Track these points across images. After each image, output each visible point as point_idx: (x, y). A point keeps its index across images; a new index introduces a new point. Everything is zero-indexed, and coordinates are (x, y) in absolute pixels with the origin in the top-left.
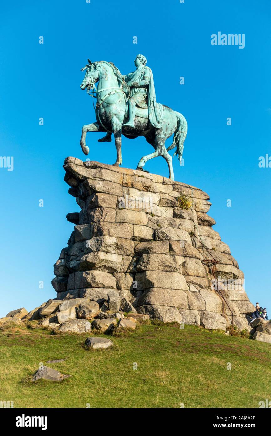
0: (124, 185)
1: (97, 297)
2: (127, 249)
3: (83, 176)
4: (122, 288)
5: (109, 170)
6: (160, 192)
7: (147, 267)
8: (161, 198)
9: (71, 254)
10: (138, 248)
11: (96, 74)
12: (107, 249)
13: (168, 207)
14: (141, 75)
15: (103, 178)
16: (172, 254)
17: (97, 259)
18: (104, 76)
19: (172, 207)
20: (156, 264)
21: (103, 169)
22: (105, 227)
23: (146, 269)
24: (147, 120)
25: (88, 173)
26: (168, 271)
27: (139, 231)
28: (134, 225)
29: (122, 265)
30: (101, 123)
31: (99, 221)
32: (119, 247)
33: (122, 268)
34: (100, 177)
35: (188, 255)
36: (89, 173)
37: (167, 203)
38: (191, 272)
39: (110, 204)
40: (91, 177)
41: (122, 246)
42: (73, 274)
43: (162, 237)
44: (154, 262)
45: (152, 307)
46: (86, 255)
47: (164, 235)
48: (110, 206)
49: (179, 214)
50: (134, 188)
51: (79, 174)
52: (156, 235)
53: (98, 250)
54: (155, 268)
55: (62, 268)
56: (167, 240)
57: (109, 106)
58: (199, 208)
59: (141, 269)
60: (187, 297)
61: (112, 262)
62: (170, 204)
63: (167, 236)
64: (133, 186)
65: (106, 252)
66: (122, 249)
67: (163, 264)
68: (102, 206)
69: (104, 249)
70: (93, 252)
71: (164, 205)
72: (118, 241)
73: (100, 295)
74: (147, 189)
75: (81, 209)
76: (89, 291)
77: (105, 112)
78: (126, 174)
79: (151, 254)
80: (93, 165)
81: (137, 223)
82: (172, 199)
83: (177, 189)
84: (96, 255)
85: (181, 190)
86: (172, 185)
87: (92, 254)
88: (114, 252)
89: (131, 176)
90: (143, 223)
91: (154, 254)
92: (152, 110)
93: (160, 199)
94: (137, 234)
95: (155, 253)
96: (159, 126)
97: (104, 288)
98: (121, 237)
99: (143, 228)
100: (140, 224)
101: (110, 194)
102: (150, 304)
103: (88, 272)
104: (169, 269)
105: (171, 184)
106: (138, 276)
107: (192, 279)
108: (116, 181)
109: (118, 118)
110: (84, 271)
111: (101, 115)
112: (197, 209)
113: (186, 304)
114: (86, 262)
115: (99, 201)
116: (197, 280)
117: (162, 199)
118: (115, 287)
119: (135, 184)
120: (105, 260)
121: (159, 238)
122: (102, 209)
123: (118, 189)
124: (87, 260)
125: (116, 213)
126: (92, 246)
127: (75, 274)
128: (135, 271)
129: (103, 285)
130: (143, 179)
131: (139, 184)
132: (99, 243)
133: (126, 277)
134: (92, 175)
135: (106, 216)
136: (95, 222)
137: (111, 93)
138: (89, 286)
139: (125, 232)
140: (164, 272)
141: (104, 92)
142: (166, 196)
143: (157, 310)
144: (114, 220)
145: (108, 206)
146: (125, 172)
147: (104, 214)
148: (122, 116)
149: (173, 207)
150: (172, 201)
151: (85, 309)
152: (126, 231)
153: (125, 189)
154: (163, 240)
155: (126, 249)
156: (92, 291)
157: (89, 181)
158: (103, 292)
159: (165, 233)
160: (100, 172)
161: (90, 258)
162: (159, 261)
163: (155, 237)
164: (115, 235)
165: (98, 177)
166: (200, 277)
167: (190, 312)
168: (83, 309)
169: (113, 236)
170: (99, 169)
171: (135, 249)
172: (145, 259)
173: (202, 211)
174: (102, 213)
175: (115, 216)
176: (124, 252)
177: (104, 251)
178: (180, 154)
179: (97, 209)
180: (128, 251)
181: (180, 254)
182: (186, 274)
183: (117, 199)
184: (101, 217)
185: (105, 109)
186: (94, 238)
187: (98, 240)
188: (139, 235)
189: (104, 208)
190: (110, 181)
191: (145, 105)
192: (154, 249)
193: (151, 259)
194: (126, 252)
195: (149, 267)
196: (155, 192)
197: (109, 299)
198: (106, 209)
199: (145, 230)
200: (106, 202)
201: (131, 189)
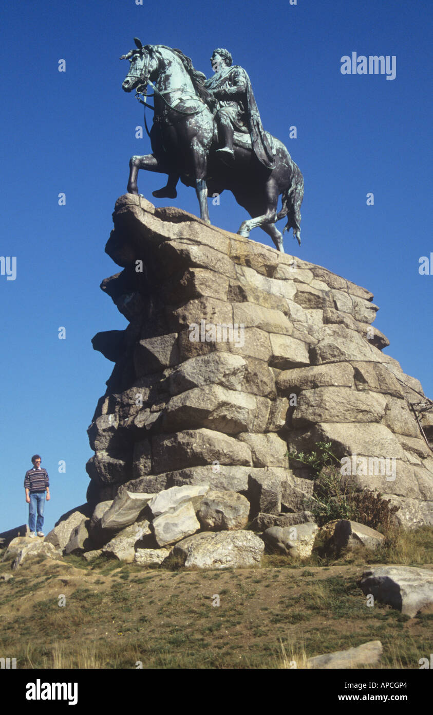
0: (236, 259)
1: (219, 485)
2: (265, 383)
4: (268, 465)
5: (205, 225)
6: (296, 280)
7: (319, 415)
8: (297, 290)
9: (132, 403)
12: (228, 381)
13: (312, 308)
14: (230, 78)
15: (199, 240)
16: (360, 387)
17: (212, 401)
19: (318, 308)
21: (196, 223)
23: (319, 419)
25: (166, 229)
26: (364, 422)
27: (281, 345)
28: (269, 332)
29: (255, 417)
32: (250, 378)
33: (255, 423)
34: (191, 237)
35: (389, 390)
36: (168, 230)
37: (310, 300)
39: (216, 291)
40: (172, 237)
41: (255, 374)
43: (329, 356)
44: (334, 404)
46: (182, 395)
47: (336, 353)
48: (217, 296)
50: (250, 266)
52: (317, 354)
53: (209, 382)
54: (338, 416)
56: (343, 361)
58: (360, 315)
59: (306, 421)
60: (416, 476)
61: (240, 408)
62: (315, 302)
63: (342, 354)
64: (248, 264)
65: (227, 388)
66: (254, 382)
67: (352, 407)
68: (203, 294)
69: (223, 380)
70: (196, 386)
72: (248, 363)
73: (224, 480)
74: (272, 272)
75: (128, 323)
76: (198, 472)
78: (235, 240)
79: (323, 388)
80: (176, 213)
81: (275, 330)
82: (319, 293)
83: (322, 276)
84: (207, 392)
85: (329, 278)
86: (310, 269)
87: (196, 390)
88: (239, 387)
89: (243, 244)
90: (287, 331)
91: (331, 389)
93: (296, 293)
94: (278, 352)
95: (330, 386)
96: (271, 165)
97: (231, 464)
98: (252, 355)
99: (288, 340)
100: (281, 333)
101: (215, 271)
103: (191, 431)
104: (367, 418)
105: (307, 267)
107: (402, 439)
108: (221, 249)
110: (181, 430)
112: (358, 317)
114: (185, 409)
115: (197, 283)
116: (410, 443)
117: (300, 294)
118: (251, 464)
119: (253, 259)
120: (228, 404)
121: (323, 359)
122: (204, 300)
123: (227, 265)
124: (188, 404)
125: (233, 309)
126: (194, 375)
127: (151, 442)
129: (230, 457)
130: (266, 252)
131: (260, 260)
132: (212, 366)
133: (268, 440)
134: (174, 234)
135: (214, 313)
138: (199, 460)
139: (257, 345)
140: (358, 425)
142: (307, 288)
145: (213, 295)
146: (232, 236)
147: (209, 310)
149: (320, 308)
150: (319, 297)
152: (259, 344)
153: (238, 268)
154: (334, 362)
155: (261, 381)
156: (206, 473)
157: (172, 243)
158: (231, 474)
159: (338, 348)
160: (190, 227)
161: (194, 399)
162: (344, 401)
163: (315, 356)
164: (241, 351)
165: (188, 237)
166: (412, 436)
168: (217, 507)
169: (236, 353)
170: (188, 223)
171: (277, 383)
172: (311, 399)
173: (365, 320)
174: (205, 308)
175: (231, 315)
176: (259, 389)
177: (221, 384)
180: (265, 387)
181: (375, 388)
183: (228, 283)
184: (202, 315)
186: (194, 359)
187: (207, 363)
188: (283, 354)
189: (207, 299)
190: (211, 247)
191: (243, 127)
192: (329, 377)
193: (325, 398)
194: (261, 389)
195: (326, 416)
196: (286, 279)
197: (260, 486)
198: (211, 300)
199: (294, 346)
200: (210, 287)
201: (246, 269)
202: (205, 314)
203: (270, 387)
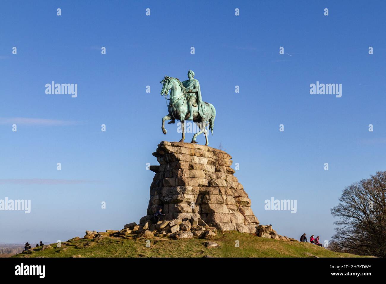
0: (191, 155)
3: (171, 151)
4: (196, 213)
6: (208, 157)
7: (209, 202)
9: (163, 193)
10: (202, 191)
11: (170, 86)
14: (193, 85)
15: (182, 152)
16: (220, 194)
17: (183, 198)
18: (175, 88)
20: (214, 200)
21: (181, 147)
22: (186, 180)
24: (198, 113)
27: (201, 181)
29: (194, 200)
30: (173, 115)
31: (182, 177)
33: (194, 202)
34: (180, 152)
35: (228, 194)
36: (174, 150)
37: (212, 163)
38: (229, 203)
40: (175, 152)
41: (194, 190)
42: (167, 205)
45: (216, 223)
46: (177, 196)
48: (186, 168)
49: (219, 169)
50: (195, 156)
51: (169, 151)
53: (183, 193)
54: (213, 202)
55: (157, 200)
56: (217, 186)
57: (179, 107)
59: (205, 202)
60: (230, 217)
61: (189, 199)
62: (213, 164)
65: (187, 194)
67: (217, 200)
68: (183, 168)
70: (180, 194)
71: (210, 164)
72: (193, 188)
74: (201, 156)
75: (160, 164)
76: (180, 215)
77: (177, 110)
79: (210, 195)
80: (176, 145)
81: (200, 177)
82: (215, 161)
84: (183, 196)
86: (213, 152)
87: (180, 195)
88: (190, 194)
91: (212, 195)
92: (200, 108)
93: (208, 161)
94: (201, 183)
96: (204, 116)
98: (194, 185)
99: (203, 180)
100: (202, 178)
101: (186, 161)
102: (215, 222)
103: (178, 204)
104: (220, 203)
106: (203, 206)
107: (230, 206)
108: (188, 154)
109: (184, 114)
110: (176, 203)
111: (173, 111)
112: (226, 165)
113: (230, 220)
115: (181, 166)
116: (232, 207)
118: (192, 212)
119: (196, 154)
120: (187, 198)
121: (212, 185)
122: (182, 170)
123: (189, 158)
124: (178, 198)
125: (190, 172)
126: (179, 191)
127: (168, 205)
128: (201, 203)
129: (187, 212)
130: (200, 151)
131: (198, 153)
133: (196, 206)
136: (179, 177)
137: (179, 98)
138: (180, 212)
140: (218, 204)
141: (175, 98)
142: (211, 159)
143: (219, 225)
144: (189, 176)
145: (185, 168)
146: (191, 147)
147: (184, 173)
148: (186, 113)
149: (215, 165)
150: (214, 162)
151: (185, 226)
152: (196, 182)
153: (192, 157)
154: (214, 186)
155: (196, 191)
157: (175, 154)
158: (187, 215)
159: (216, 183)
160: (180, 149)
161: (179, 197)
162: (215, 198)
163: (210, 184)
166: (233, 205)
167: (232, 224)
168: (184, 225)
169: (190, 185)
170: (179, 147)
171: (200, 191)
172: (207, 197)
173: (228, 166)
174: (183, 172)
176: (195, 193)
178: (212, 129)
179: (179, 170)
181: (224, 194)
182: (227, 204)
183: (189, 164)
185: (176, 108)
186: (180, 186)
187: (182, 188)
190: (185, 154)
191: (196, 104)
192: (212, 192)
193: (211, 198)
195: (210, 202)
196: (205, 157)
197: (193, 220)
198: (185, 170)
199: (205, 181)
200: (184, 166)
201: (194, 157)
202: (183, 174)
203: (198, 193)
